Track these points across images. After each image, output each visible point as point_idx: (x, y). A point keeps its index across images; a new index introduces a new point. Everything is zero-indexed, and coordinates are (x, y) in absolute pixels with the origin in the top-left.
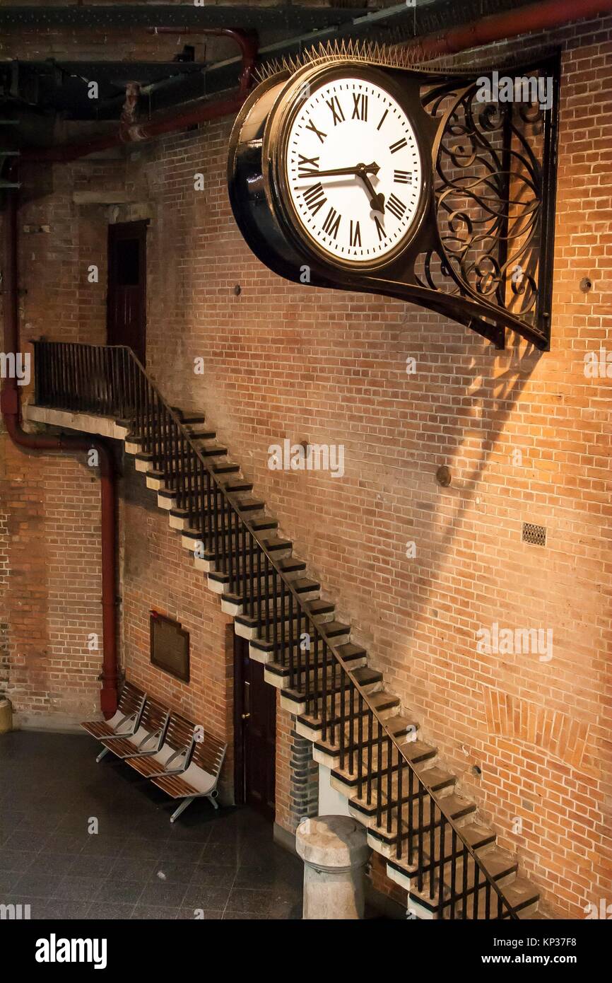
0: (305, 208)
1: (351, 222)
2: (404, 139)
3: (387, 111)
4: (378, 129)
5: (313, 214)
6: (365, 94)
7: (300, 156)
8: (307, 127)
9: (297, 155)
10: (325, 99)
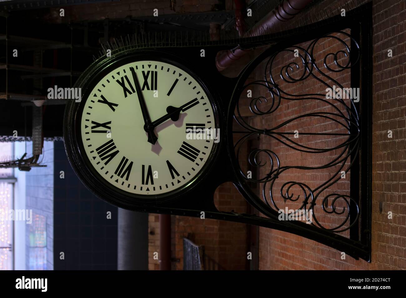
0: (98, 159)
1: (143, 166)
2: (196, 99)
3: (177, 80)
4: (169, 94)
5: (106, 164)
6: (154, 70)
7: (93, 122)
8: (99, 101)
9: (90, 122)
10: (116, 79)
